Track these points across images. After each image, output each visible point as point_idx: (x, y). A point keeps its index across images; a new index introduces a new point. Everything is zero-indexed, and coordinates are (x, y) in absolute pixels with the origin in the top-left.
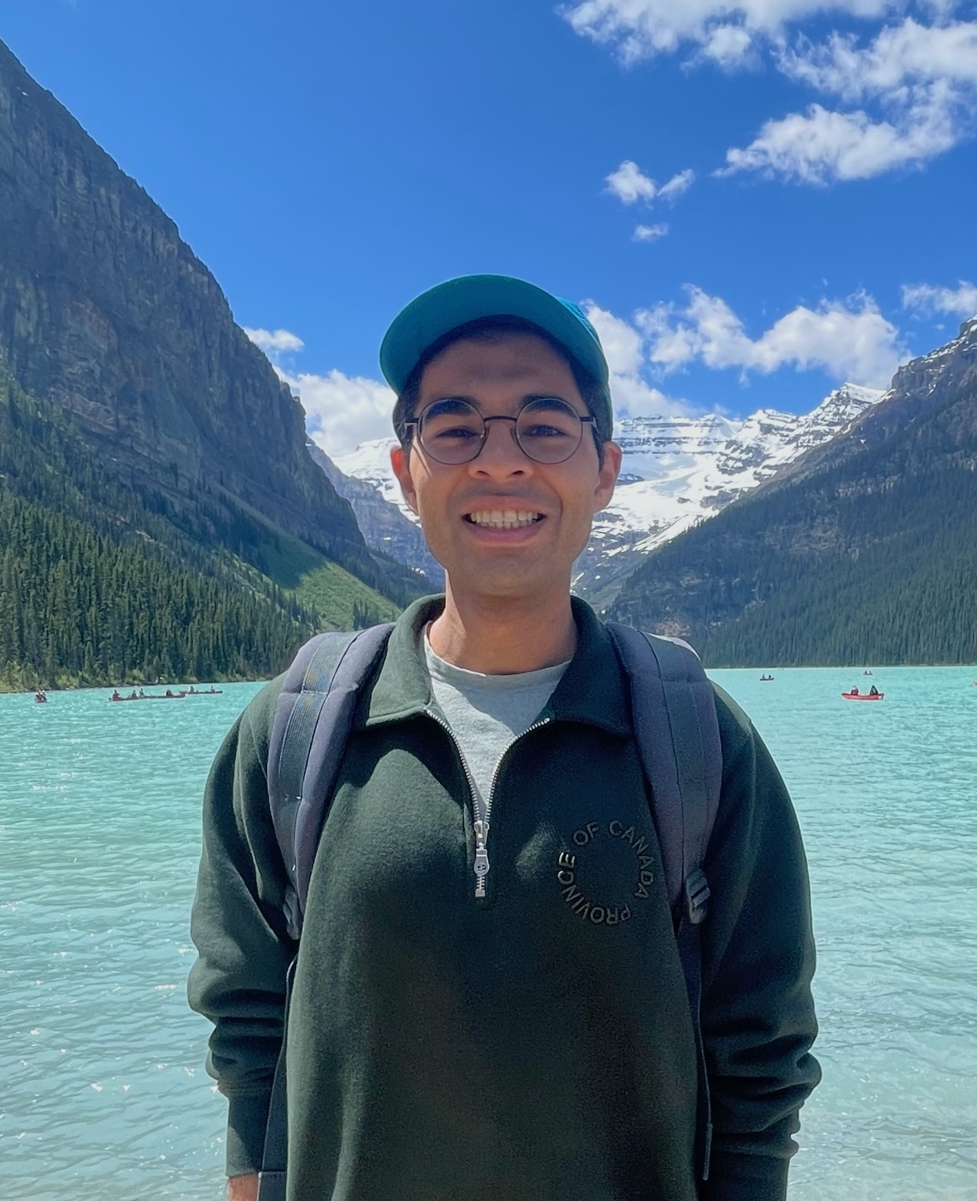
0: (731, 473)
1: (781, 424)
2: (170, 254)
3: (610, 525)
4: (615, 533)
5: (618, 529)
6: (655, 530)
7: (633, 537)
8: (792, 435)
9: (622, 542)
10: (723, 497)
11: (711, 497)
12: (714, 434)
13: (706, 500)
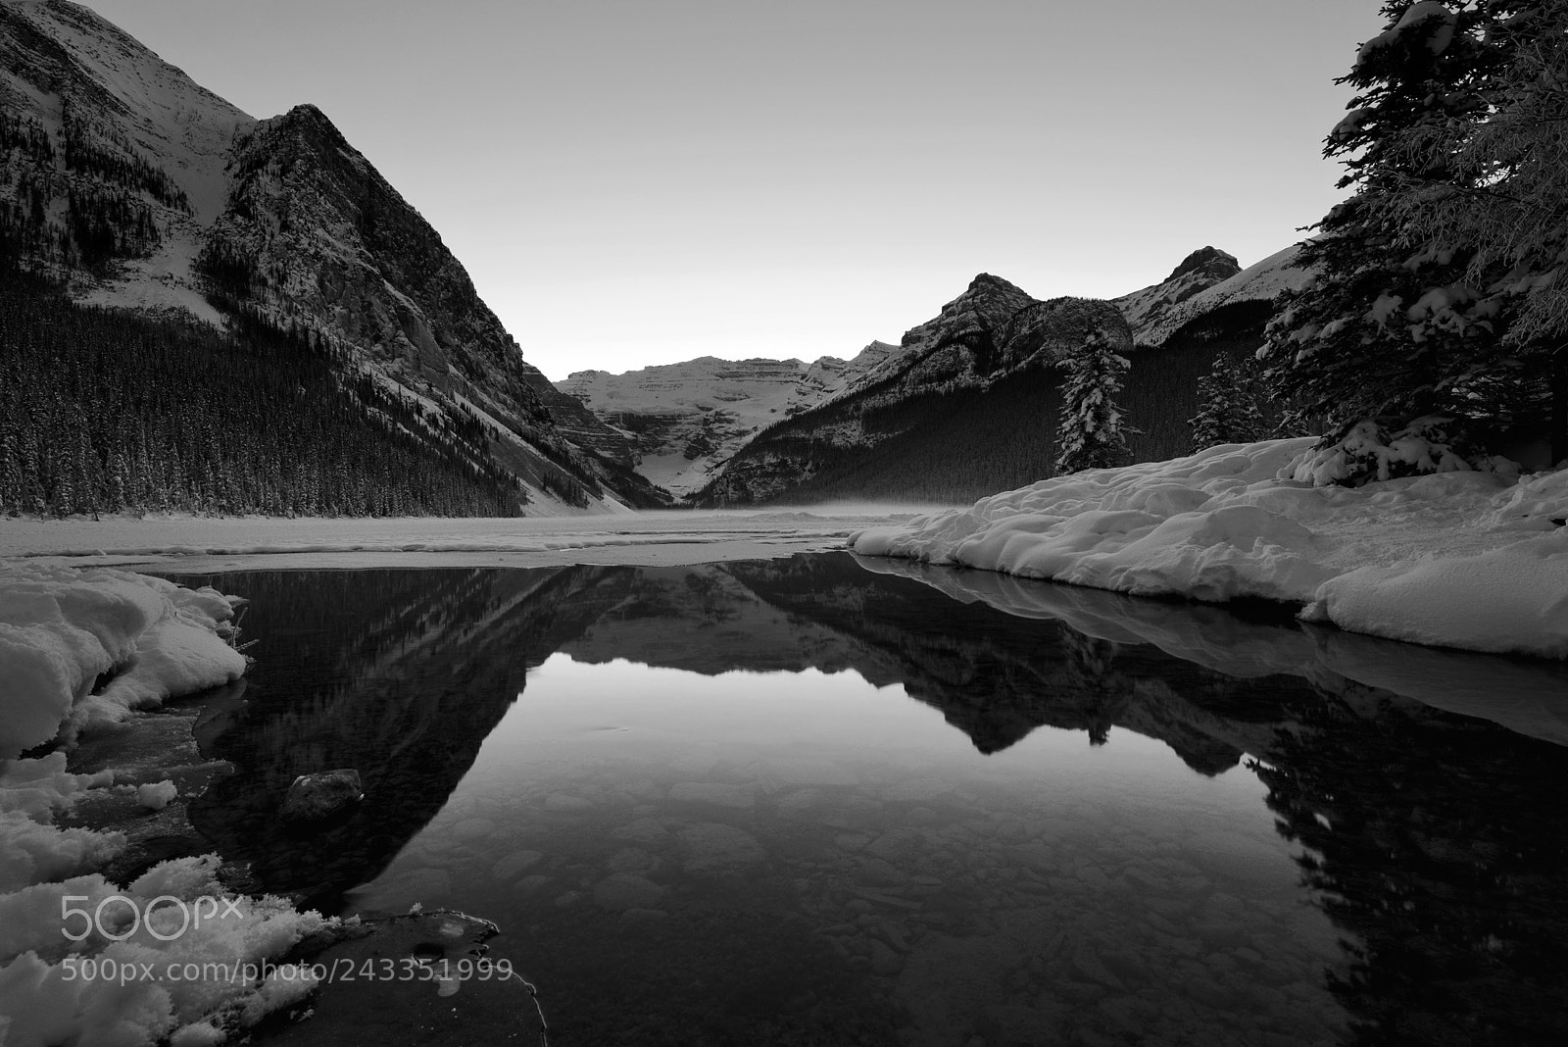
0: (804, 394)
1: (836, 365)
3: (729, 425)
4: (730, 431)
5: (733, 428)
6: (755, 429)
7: (741, 434)
8: (842, 372)
10: (798, 409)
11: (791, 409)
12: (794, 370)
13: (789, 411)
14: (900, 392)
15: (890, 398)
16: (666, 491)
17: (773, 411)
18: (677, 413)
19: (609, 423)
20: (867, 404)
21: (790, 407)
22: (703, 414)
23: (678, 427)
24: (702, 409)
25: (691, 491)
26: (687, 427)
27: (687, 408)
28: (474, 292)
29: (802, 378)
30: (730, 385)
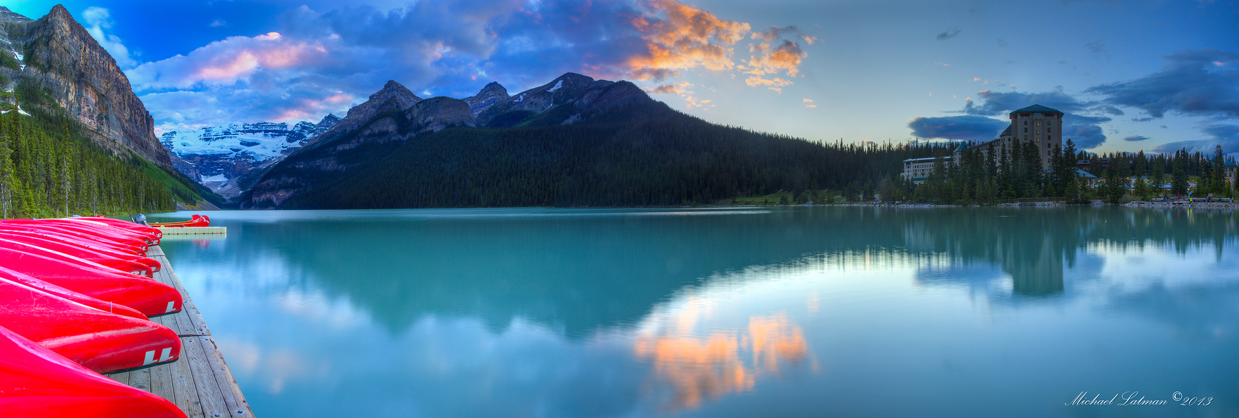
1: (309, 126)
3: (250, 159)
5: (252, 161)
6: (265, 161)
7: (258, 163)
8: (313, 129)
9: (253, 166)
10: (289, 150)
12: (285, 129)
13: (282, 152)
14: (358, 142)
15: (353, 145)
17: (274, 151)
18: (218, 153)
20: (340, 148)
21: (283, 149)
22: (235, 153)
23: (222, 160)
24: (234, 150)
25: (233, 196)
26: (226, 160)
27: (226, 150)
29: (290, 133)
30: (249, 137)
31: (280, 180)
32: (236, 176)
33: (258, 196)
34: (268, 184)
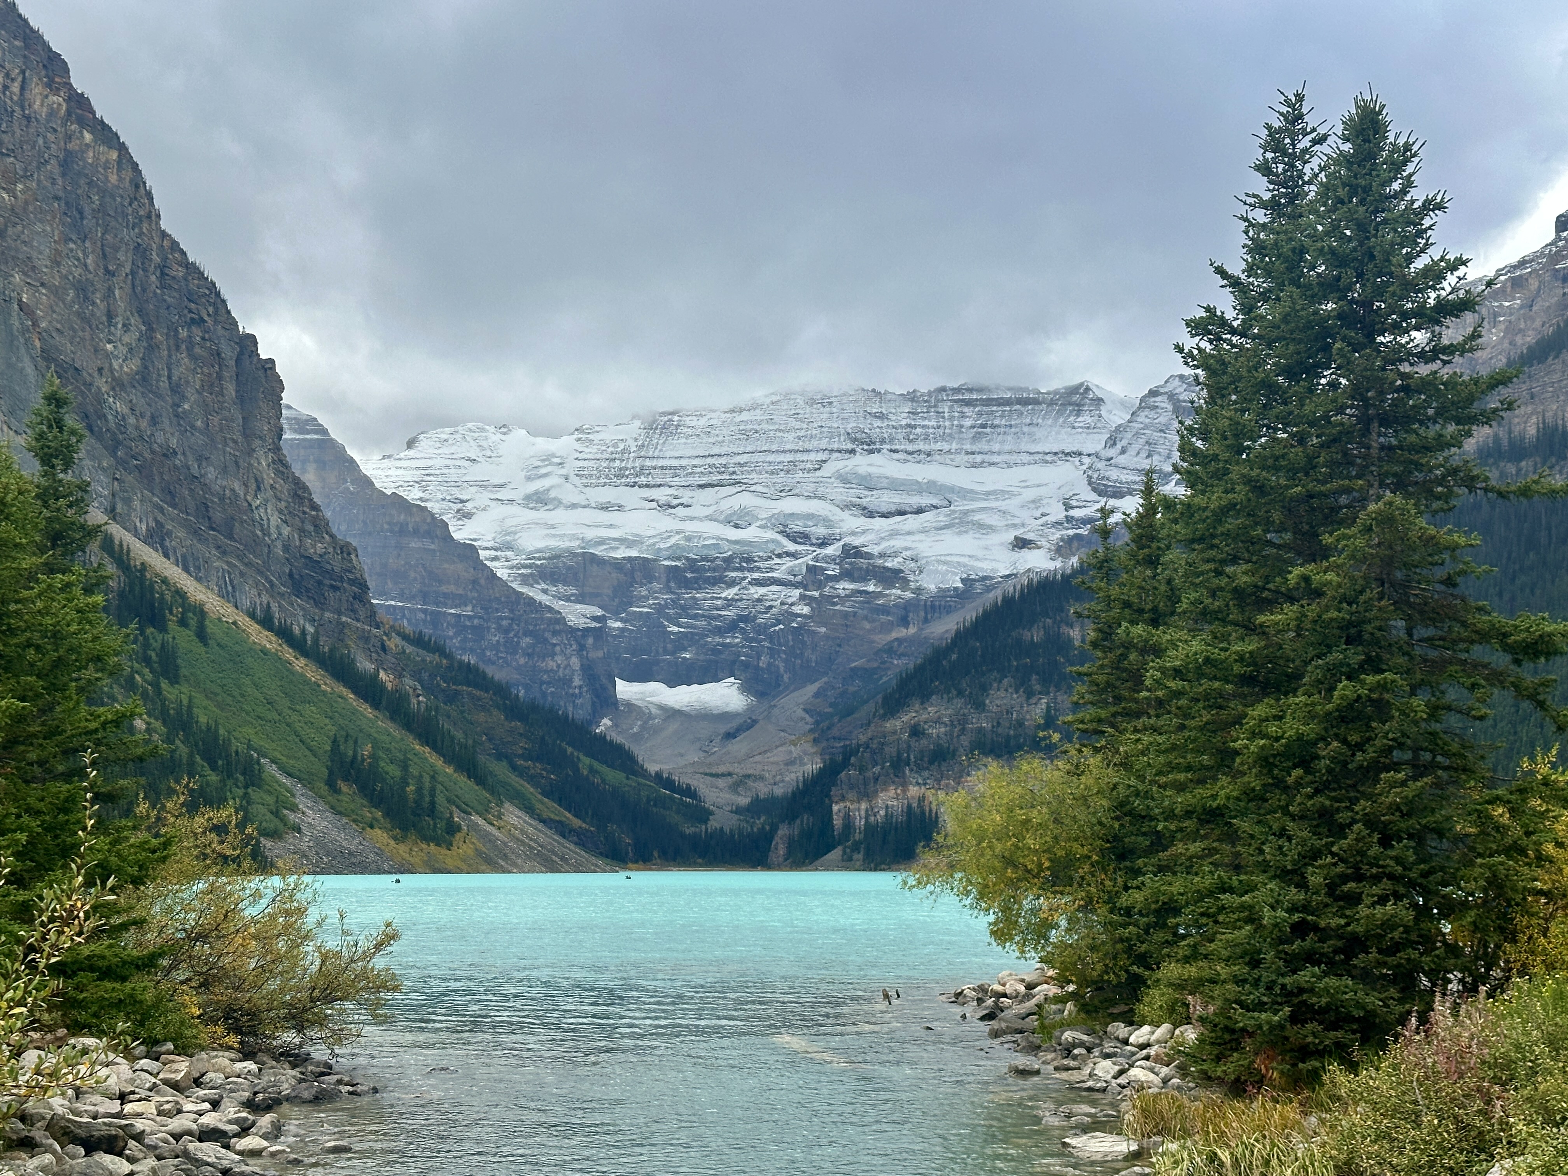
0: (1116, 493)
2: (52, 113)
3: (885, 586)
4: (887, 603)
5: (895, 595)
7: (923, 610)
9: (902, 620)
11: (1077, 536)
13: (1069, 546)
16: (689, 792)
19: (525, 580)
21: (1070, 529)
22: (806, 554)
23: (730, 593)
24: (801, 537)
25: (763, 790)
26: (758, 592)
27: (757, 538)
28: (153, 216)
29: (1112, 442)
31: (980, 706)
32: (804, 676)
33: (866, 793)
34: (916, 732)
